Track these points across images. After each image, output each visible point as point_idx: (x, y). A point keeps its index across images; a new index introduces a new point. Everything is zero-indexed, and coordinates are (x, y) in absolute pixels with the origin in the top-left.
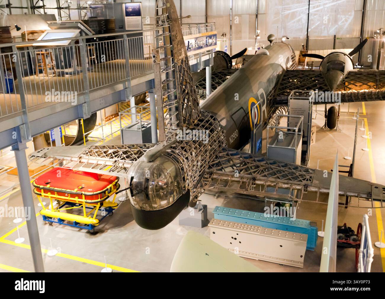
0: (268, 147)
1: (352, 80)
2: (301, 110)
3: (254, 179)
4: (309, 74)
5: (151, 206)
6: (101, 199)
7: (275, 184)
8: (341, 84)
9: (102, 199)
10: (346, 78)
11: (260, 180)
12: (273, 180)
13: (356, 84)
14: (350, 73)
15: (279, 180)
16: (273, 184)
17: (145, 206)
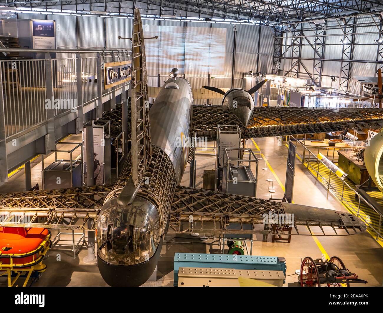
0: (228, 182)
1: (259, 115)
2: (231, 144)
3: (227, 217)
4: (217, 110)
5: (133, 260)
6: (35, 260)
7: (250, 220)
8: (251, 119)
9: (37, 261)
10: (254, 113)
11: (234, 218)
12: (247, 216)
13: (265, 120)
14: (255, 109)
15: (252, 216)
16: (247, 221)
17: (126, 259)
